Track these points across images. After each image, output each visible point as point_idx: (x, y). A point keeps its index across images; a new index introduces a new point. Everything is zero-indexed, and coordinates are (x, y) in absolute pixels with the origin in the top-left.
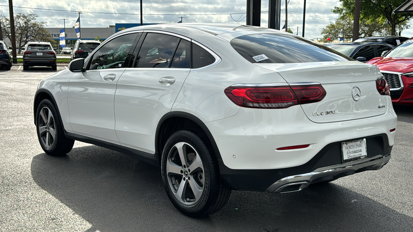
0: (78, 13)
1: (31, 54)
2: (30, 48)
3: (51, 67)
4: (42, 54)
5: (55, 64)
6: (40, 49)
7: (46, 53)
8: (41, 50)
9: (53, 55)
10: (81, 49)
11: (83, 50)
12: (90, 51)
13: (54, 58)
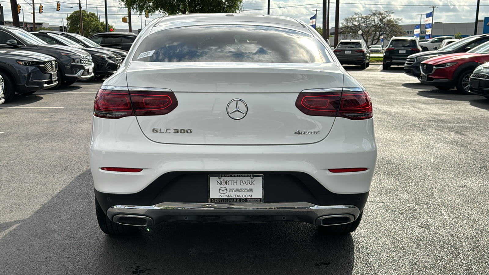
0: (433, 7)
1: (340, 52)
2: (340, 46)
3: (360, 66)
4: (350, 52)
5: (363, 62)
6: (349, 47)
7: (355, 51)
8: (350, 49)
9: (362, 54)
10: (392, 46)
11: (393, 47)
12: (401, 48)
13: (362, 57)
